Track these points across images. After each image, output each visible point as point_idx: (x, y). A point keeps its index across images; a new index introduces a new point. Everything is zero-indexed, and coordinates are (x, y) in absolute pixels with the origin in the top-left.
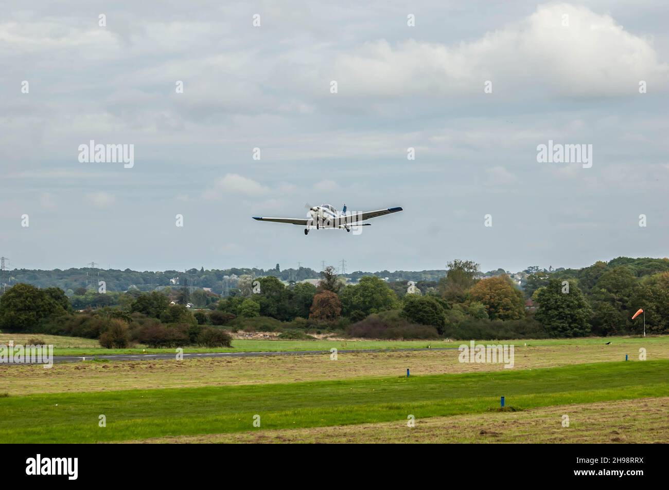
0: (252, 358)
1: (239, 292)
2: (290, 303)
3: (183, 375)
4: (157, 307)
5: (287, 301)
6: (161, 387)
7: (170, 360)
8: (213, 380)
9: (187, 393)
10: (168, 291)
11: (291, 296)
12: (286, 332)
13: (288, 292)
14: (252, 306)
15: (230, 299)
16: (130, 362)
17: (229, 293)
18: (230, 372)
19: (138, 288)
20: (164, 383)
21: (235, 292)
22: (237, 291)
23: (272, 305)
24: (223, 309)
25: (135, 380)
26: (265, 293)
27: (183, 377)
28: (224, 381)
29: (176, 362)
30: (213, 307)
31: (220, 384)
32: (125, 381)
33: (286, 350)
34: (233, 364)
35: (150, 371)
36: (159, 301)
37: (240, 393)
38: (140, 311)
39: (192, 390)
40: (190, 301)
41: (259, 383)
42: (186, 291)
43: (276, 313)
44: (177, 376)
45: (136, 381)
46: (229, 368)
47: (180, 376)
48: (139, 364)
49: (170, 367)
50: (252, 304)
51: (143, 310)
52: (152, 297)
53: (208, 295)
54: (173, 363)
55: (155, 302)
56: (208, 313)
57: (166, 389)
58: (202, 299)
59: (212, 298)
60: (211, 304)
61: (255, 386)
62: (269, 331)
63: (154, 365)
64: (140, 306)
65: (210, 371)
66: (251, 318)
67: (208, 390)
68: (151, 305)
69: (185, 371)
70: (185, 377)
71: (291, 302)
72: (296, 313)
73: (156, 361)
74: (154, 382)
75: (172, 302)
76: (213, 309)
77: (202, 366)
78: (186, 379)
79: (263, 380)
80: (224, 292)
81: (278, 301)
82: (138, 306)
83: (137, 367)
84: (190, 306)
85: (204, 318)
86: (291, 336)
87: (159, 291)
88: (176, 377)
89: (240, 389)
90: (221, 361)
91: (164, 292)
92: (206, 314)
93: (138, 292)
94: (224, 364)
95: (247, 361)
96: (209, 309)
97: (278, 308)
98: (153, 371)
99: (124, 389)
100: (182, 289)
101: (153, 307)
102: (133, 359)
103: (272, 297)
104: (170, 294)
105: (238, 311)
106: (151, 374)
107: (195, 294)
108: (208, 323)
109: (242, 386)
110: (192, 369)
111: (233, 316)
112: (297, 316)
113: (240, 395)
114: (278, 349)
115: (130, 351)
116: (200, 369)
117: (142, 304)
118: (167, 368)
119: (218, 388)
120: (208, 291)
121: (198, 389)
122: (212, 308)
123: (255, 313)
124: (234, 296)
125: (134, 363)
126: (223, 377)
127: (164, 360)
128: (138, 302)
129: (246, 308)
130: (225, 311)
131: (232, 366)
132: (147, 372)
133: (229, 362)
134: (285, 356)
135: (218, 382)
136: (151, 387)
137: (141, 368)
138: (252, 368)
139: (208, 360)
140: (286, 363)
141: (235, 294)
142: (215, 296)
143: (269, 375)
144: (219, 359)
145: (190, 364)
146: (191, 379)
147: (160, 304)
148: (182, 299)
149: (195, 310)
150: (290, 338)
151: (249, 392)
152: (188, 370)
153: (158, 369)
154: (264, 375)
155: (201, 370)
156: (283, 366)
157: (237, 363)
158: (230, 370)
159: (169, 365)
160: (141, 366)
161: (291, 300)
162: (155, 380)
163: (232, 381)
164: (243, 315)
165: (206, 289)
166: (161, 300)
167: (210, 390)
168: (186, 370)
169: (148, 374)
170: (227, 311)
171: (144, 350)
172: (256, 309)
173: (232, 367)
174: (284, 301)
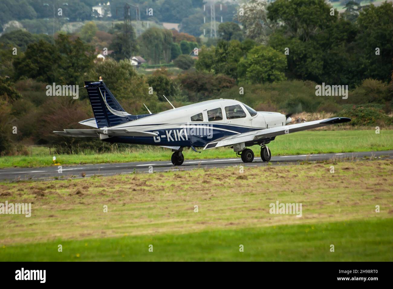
0: (287, 167)
1: (239, 29)
2: (350, 50)
3: (150, 208)
4: (69, 67)
5: (343, 46)
6: (110, 234)
7: (117, 177)
8: (214, 215)
9: (169, 245)
10: (90, 33)
11: (352, 35)
12: (344, 111)
13: (347, 27)
14: (270, 59)
15: (222, 45)
16: (33, 184)
17: (219, 32)
18: (247, 199)
19: (24, 27)
20: (114, 225)
21: (231, 30)
22: (236, 28)
23: (314, 56)
24: (208, 67)
25: (51, 220)
26: (296, 30)
27: (151, 212)
28: (239, 218)
29: (131, 181)
30: (185, 64)
31: (231, 224)
32: (31, 225)
33: (352, 149)
34: (250, 181)
35: (78, 200)
36: (74, 53)
37: (280, 241)
38: (33, 77)
39: (177, 238)
40: (136, 52)
41: (313, 221)
42: (128, 30)
43: (321, 72)
44: (138, 209)
45: (54, 223)
46: (244, 189)
47: (144, 209)
48: (52, 187)
49: (119, 192)
50: (270, 54)
51: (39, 74)
52: (57, 46)
53: (174, 38)
54: (124, 182)
55: (64, 55)
56: (176, 77)
57: (124, 238)
58: (161, 47)
59: (183, 45)
60: (181, 57)
61: (310, 227)
62: (307, 112)
63: (84, 188)
64: (32, 65)
65: (204, 197)
66: (267, 84)
67: (211, 238)
68: (55, 62)
69: (153, 200)
70: (154, 212)
71: (352, 48)
72: (365, 69)
73: (88, 179)
74: (93, 224)
75: (100, 56)
76: (186, 69)
77: (186, 187)
78: (156, 216)
79: (320, 214)
80: (208, 32)
81: (326, 46)
82: (27, 65)
83: (51, 193)
84: (136, 63)
85: (169, 87)
86: (354, 119)
87: (71, 32)
88: (137, 213)
89: (277, 234)
90: (225, 177)
91: (81, 35)
92: (172, 78)
93: (25, 34)
94: (231, 181)
95: (280, 175)
96: (177, 69)
97: (325, 60)
98: (84, 201)
99: (31, 240)
100: (118, 27)
101: (60, 66)
102: (38, 178)
103: (311, 37)
104: (95, 38)
105: (239, 69)
106: (82, 207)
107: (148, 37)
108: (178, 97)
109: (280, 228)
110: (166, 194)
111: (230, 82)
112: (367, 77)
113: (280, 246)
114: (334, 147)
115: (25, 160)
116: (182, 193)
117: (36, 61)
118: (114, 193)
119: (231, 234)
120: (174, 30)
121: (190, 236)
122: (185, 66)
123: (277, 73)
124: (229, 39)
125: (43, 186)
126: (235, 210)
127: (104, 178)
128: (29, 56)
129: (257, 62)
130: (213, 71)
131: (248, 186)
132: (74, 203)
133: (241, 177)
134: (358, 161)
135: (228, 219)
136: (89, 234)
137: (60, 196)
138: (292, 188)
139: (196, 175)
140: (362, 176)
141: (231, 34)
142: (189, 39)
143: (332, 203)
144: (220, 171)
145: (160, 184)
146: (169, 215)
147: (74, 60)
148: (121, 49)
149: (149, 71)
150: (353, 124)
151: (299, 240)
152: (158, 198)
153: (94, 196)
154: (320, 203)
155: (185, 195)
156: (356, 184)
157: (257, 179)
158: (245, 194)
159: (117, 188)
160: (58, 191)
161: (352, 44)
162: (94, 220)
163: (256, 218)
164: (251, 77)
165: (169, 26)
166: (78, 51)
167: (215, 238)
168: (153, 196)
169: (77, 207)
170: (217, 72)
171: (54, 158)
172: (278, 65)
173: (250, 188)
174: (337, 46)
